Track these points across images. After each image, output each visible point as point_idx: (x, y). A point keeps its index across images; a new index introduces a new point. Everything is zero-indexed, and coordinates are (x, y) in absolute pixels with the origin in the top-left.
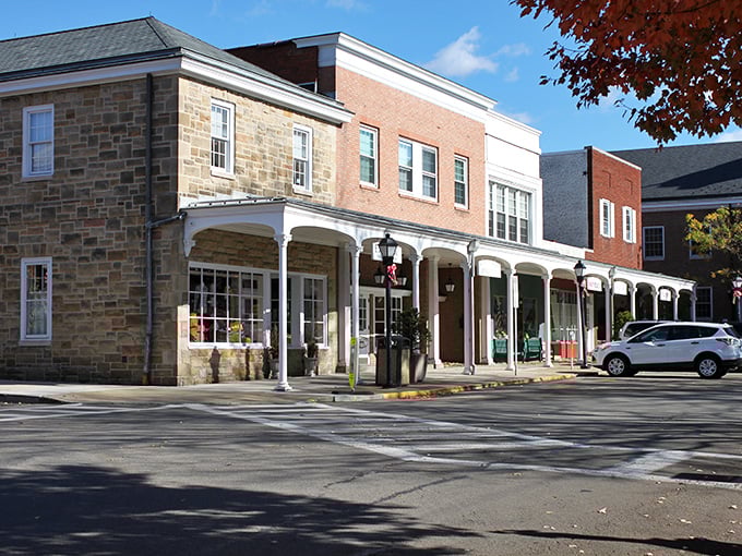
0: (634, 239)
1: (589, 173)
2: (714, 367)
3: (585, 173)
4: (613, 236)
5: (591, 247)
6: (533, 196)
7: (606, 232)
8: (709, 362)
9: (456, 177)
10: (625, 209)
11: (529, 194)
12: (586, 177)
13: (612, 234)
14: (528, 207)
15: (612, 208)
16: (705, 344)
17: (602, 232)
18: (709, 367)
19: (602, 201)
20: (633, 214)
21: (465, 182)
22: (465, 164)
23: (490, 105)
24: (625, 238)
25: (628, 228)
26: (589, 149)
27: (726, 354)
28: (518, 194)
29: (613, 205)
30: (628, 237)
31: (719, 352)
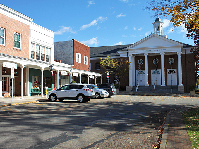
0: (87, 64)
1: (73, 46)
2: (83, 99)
3: (72, 46)
4: (81, 62)
5: (73, 65)
6: (51, 49)
7: (78, 61)
8: (81, 97)
9: (14, 39)
10: (85, 56)
11: (50, 49)
12: (72, 47)
13: (80, 62)
14: (50, 52)
15: (80, 55)
16: (80, 91)
17: (77, 61)
18: (81, 99)
19: (77, 54)
20: (87, 58)
21: (20, 41)
22: (20, 36)
23: (32, 20)
24: (85, 63)
25: (86, 61)
26: (73, 40)
27: (87, 94)
28: (41, 46)
29: (81, 55)
30: (86, 63)
31: (84, 94)
